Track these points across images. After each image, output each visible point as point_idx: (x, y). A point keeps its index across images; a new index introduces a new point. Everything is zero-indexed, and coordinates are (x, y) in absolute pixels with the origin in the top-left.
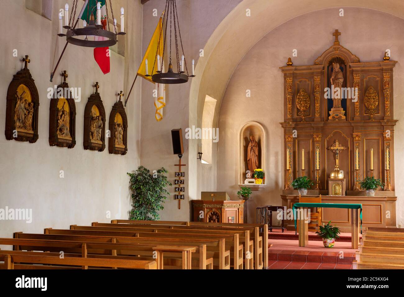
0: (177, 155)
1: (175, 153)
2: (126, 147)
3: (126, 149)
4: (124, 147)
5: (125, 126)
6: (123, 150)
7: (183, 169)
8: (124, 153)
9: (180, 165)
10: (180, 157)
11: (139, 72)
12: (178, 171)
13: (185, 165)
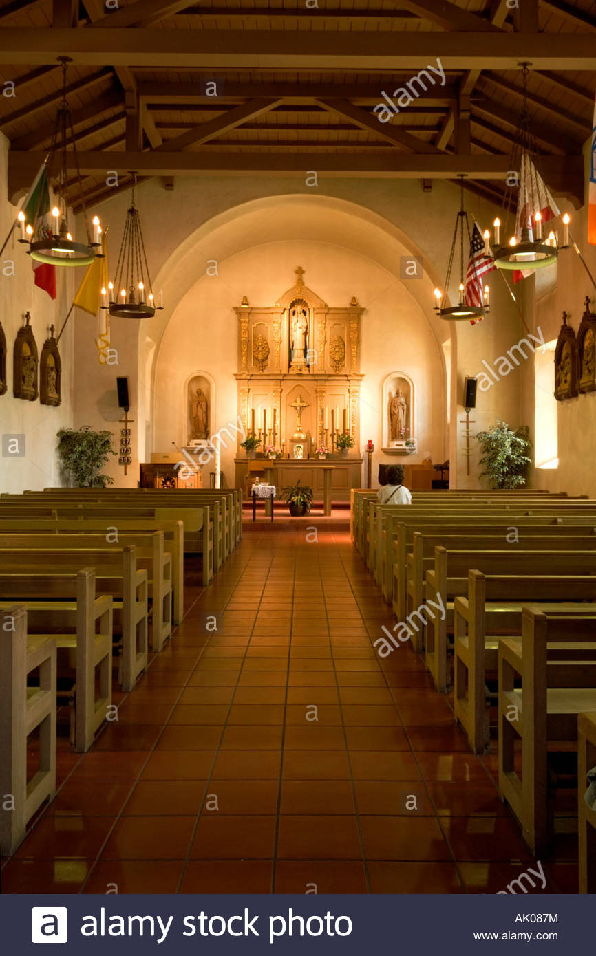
0: (122, 408)
1: (120, 406)
2: (60, 396)
3: (59, 400)
4: (57, 396)
5: (58, 371)
6: (57, 400)
7: (130, 426)
8: (57, 404)
9: (126, 421)
10: (127, 411)
11: (76, 302)
12: (124, 428)
13: (133, 421)
